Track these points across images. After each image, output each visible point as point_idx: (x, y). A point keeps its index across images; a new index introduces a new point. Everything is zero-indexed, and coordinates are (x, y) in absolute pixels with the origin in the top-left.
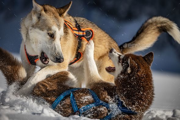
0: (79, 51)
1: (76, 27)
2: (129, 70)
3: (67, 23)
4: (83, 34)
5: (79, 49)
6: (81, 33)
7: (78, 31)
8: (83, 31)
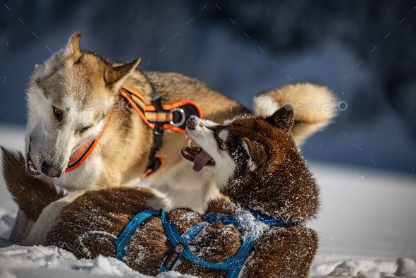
0: (157, 155)
1: (152, 103)
2: (252, 166)
3: (134, 97)
4: (167, 117)
5: (158, 152)
6: (162, 117)
7: (156, 111)
8: (168, 111)
